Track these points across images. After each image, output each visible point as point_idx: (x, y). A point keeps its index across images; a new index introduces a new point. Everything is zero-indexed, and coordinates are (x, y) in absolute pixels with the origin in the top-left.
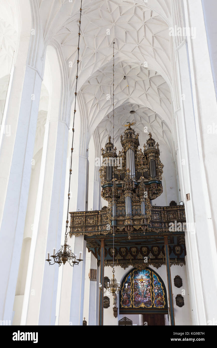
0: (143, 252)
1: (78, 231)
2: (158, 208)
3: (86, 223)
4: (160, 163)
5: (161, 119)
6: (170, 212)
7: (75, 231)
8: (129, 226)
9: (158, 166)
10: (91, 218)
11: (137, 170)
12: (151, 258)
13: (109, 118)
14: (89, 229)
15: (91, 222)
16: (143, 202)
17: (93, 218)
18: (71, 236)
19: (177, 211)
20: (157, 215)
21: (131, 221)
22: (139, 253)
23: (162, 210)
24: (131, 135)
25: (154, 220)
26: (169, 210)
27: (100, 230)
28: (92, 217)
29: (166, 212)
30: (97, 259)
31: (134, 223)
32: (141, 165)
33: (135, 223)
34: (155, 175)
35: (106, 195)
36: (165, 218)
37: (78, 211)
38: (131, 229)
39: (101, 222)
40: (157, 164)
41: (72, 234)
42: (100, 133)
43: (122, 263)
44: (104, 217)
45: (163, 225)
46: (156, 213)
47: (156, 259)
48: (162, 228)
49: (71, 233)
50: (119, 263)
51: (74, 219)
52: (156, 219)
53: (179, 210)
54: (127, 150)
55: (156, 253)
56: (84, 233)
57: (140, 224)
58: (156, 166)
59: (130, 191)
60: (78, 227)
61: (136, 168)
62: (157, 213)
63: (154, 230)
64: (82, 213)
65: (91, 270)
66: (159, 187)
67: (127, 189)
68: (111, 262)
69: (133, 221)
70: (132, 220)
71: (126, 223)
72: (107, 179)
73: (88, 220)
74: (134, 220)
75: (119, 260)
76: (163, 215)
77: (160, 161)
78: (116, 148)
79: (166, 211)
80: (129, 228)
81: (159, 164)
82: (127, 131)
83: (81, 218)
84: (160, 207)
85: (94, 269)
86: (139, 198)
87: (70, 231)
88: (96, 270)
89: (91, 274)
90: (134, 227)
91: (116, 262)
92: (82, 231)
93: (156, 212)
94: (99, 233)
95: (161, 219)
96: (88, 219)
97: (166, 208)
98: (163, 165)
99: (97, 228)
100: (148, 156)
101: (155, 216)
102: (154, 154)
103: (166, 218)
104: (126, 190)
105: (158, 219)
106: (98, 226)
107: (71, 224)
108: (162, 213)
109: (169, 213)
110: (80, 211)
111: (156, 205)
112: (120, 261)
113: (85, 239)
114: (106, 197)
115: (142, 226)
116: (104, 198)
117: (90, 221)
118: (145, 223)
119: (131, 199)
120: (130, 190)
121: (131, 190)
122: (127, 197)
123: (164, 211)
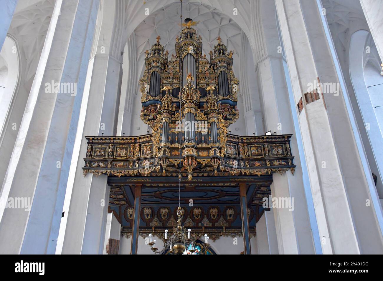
0: (195, 216)
1: (99, 166)
2: (234, 138)
3: (113, 155)
4: (234, 78)
5: (226, 35)
6: (252, 146)
7: (93, 167)
8: (190, 158)
9: (230, 82)
10: (122, 148)
11: (199, 85)
12: (205, 225)
13: (154, 24)
14: (119, 164)
15: (123, 153)
16: (214, 123)
17: (126, 149)
18: (86, 174)
19: (263, 143)
20: (233, 147)
21: (194, 150)
22: (189, 217)
23: (240, 141)
24: (192, 36)
25: (228, 155)
26: (251, 143)
27: (137, 167)
28: (124, 146)
29: (247, 145)
30: (120, 225)
31: (198, 154)
32: (205, 78)
33: (200, 154)
34: (227, 93)
35: (149, 116)
36: (244, 154)
37: (101, 135)
38: (194, 163)
39: (140, 154)
40: (229, 78)
41: (88, 171)
42: (138, 46)
43: (160, 233)
44: (145, 147)
45: (242, 164)
46: (230, 145)
47: (213, 227)
48: (240, 169)
49: (86, 169)
50: (156, 233)
51: (93, 148)
52: (231, 154)
53: (267, 142)
54: (185, 57)
55: (214, 218)
56: (109, 171)
57: (208, 157)
58: (228, 82)
59: (193, 105)
60: (99, 161)
61: (198, 82)
62: (232, 146)
63: (228, 169)
64: (108, 138)
65: (111, 240)
66: (233, 110)
67: (190, 102)
68: (143, 230)
69: (197, 152)
70: (196, 148)
71: (185, 153)
72: (152, 93)
73: (117, 151)
74: (198, 150)
75: (156, 227)
76: (241, 149)
77: (234, 75)
78: (167, 51)
79: (246, 143)
80: (190, 160)
81: (232, 79)
82: (186, 30)
83: (106, 148)
84: (237, 136)
85: (115, 240)
86: (207, 117)
87: (84, 167)
88: (118, 241)
89: (109, 247)
90: (198, 160)
91: (151, 230)
92: (106, 167)
93: (232, 144)
94: (136, 172)
95: (239, 154)
96: (117, 149)
97: (247, 139)
98: (239, 81)
99: (132, 164)
100: (216, 66)
101: (230, 150)
102: (225, 64)
103: (246, 153)
104: (186, 102)
105: (234, 154)
106: (134, 161)
107: (87, 155)
108: (240, 146)
109: (250, 147)
110: (104, 135)
111: (231, 133)
112: (157, 229)
113: (109, 183)
114: (149, 120)
115: (212, 158)
116: (144, 120)
117: (120, 152)
118: (218, 154)
119: (194, 117)
120: (193, 102)
121: (195, 104)
122: (188, 113)
123: (242, 142)
